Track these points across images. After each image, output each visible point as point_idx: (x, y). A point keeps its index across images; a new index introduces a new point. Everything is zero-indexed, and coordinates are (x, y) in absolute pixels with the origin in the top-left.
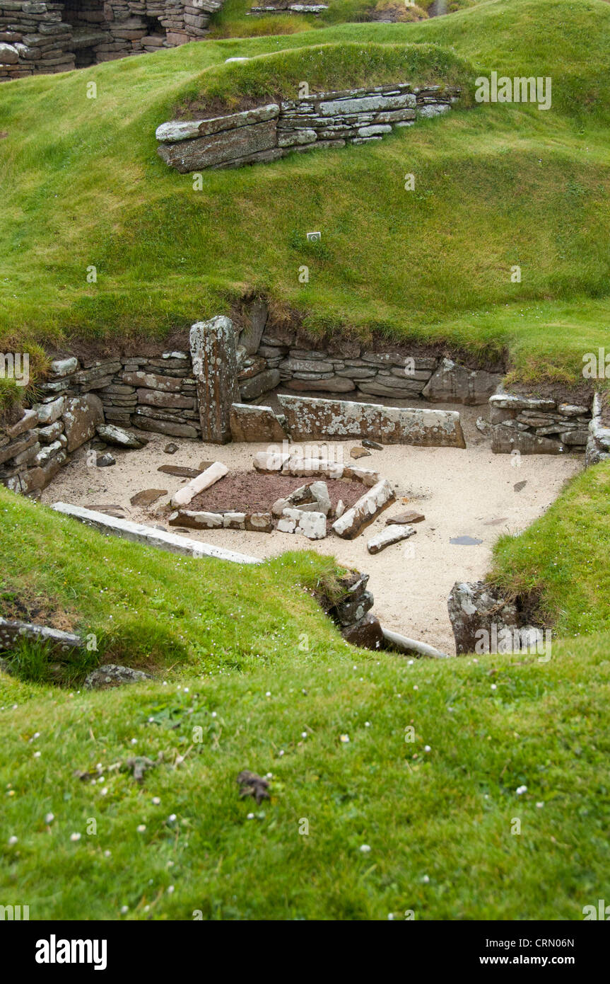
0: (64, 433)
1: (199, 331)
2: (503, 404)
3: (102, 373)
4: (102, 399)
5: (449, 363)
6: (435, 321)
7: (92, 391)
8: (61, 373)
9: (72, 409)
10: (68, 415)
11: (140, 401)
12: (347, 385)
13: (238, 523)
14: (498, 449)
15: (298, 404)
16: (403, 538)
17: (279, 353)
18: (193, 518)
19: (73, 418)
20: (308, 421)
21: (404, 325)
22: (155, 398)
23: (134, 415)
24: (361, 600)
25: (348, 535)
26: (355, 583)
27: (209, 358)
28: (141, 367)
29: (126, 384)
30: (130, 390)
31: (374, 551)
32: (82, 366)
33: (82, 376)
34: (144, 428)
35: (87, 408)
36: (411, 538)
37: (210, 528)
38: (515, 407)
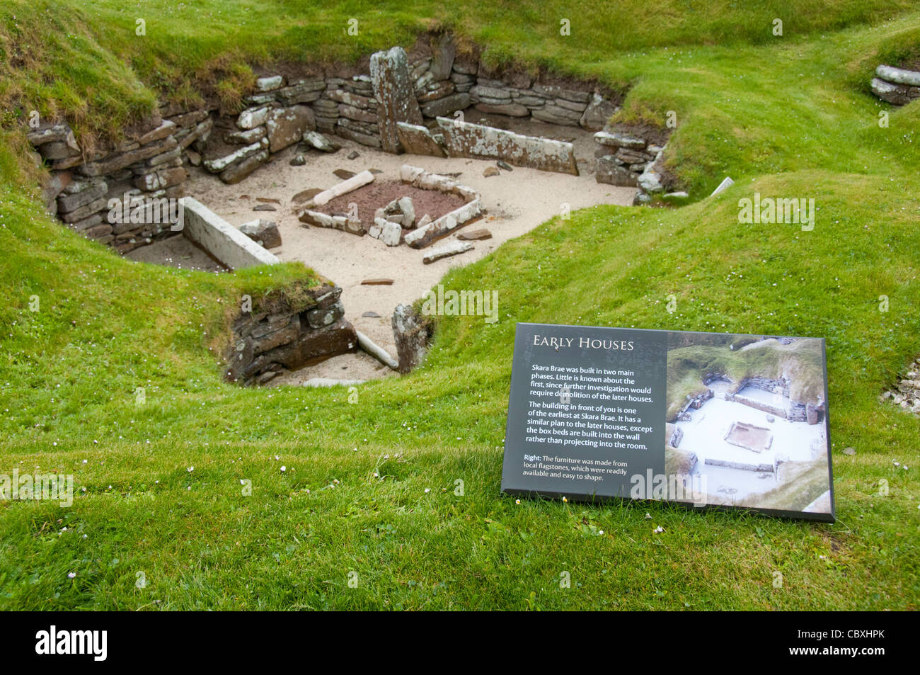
0: (267, 136)
1: (375, 60)
2: (603, 141)
3: (307, 89)
4: (314, 110)
5: (598, 98)
6: (596, 60)
7: (302, 104)
8: (264, 89)
9: (276, 117)
10: (271, 123)
11: (341, 114)
12: (521, 111)
13: (342, 226)
14: (600, 180)
15: (451, 126)
16: (457, 253)
17: (468, 80)
18: (312, 218)
19: (275, 125)
20: (459, 142)
21: (566, 62)
22: (350, 112)
23: (336, 125)
24: (330, 309)
25: (416, 246)
26: (324, 294)
27: (383, 82)
28: (341, 87)
29: (330, 99)
30: (333, 104)
31: (427, 261)
32: (286, 82)
33: (287, 92)
34: (345, 136)
35: (294, 117)
36: (466, 254)
37: (322, 226)
38: (612, 144)
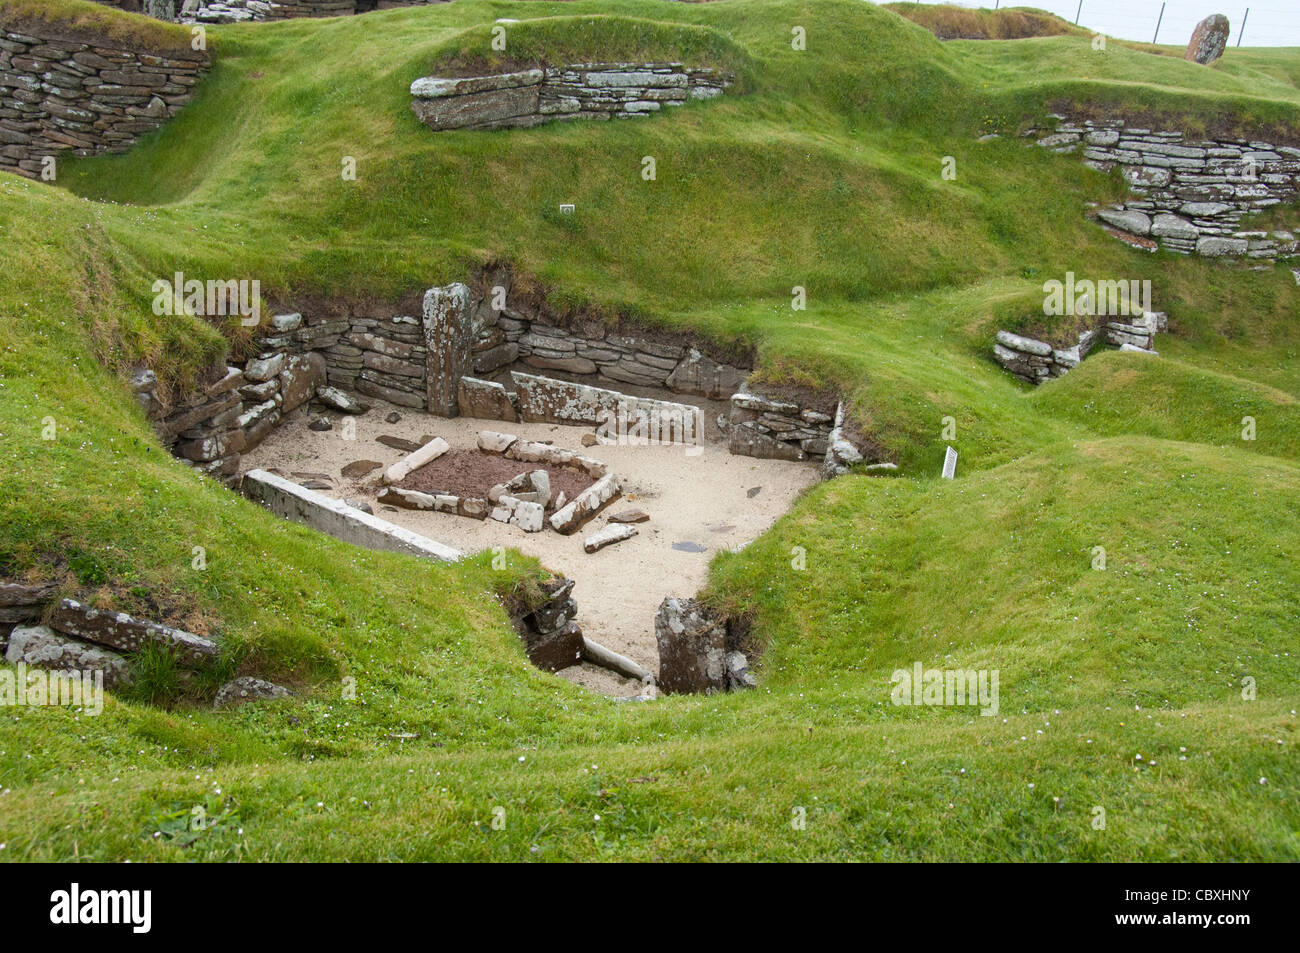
0: (280, 392)
1: (433, 297)
2: (745, 404)
3: (327, 331)
4: (326, 358)
5: (695, 354)
6: (686, 309)
7: (315, 350)
8: (282, 329)
9: (291, 367)
10: (286, 373)
11: (366, 365)
12: (588, 367)
13: (450, 507)
14: (735, 450)
15: (532, 383)
16: (623, 539)
17: (520, 326)
18: (403, 497)
19: (291, 377)
20: (541, 402)
21: (653, 310)
22: (382, 363)
23: (358, 378)
24: (563, 608)
25: (566, 530)
26: (558, 589)
27: (442, 326)
28: (371, 329)
29: (352, 345)
30: (356, 351)
31: (591, 550)
32: (305, 322)
33: (305, 334)
34: (371, 393)
35: (308, 367)
36: (632, 539)
37: (419, 509)
38: (757, 408)
